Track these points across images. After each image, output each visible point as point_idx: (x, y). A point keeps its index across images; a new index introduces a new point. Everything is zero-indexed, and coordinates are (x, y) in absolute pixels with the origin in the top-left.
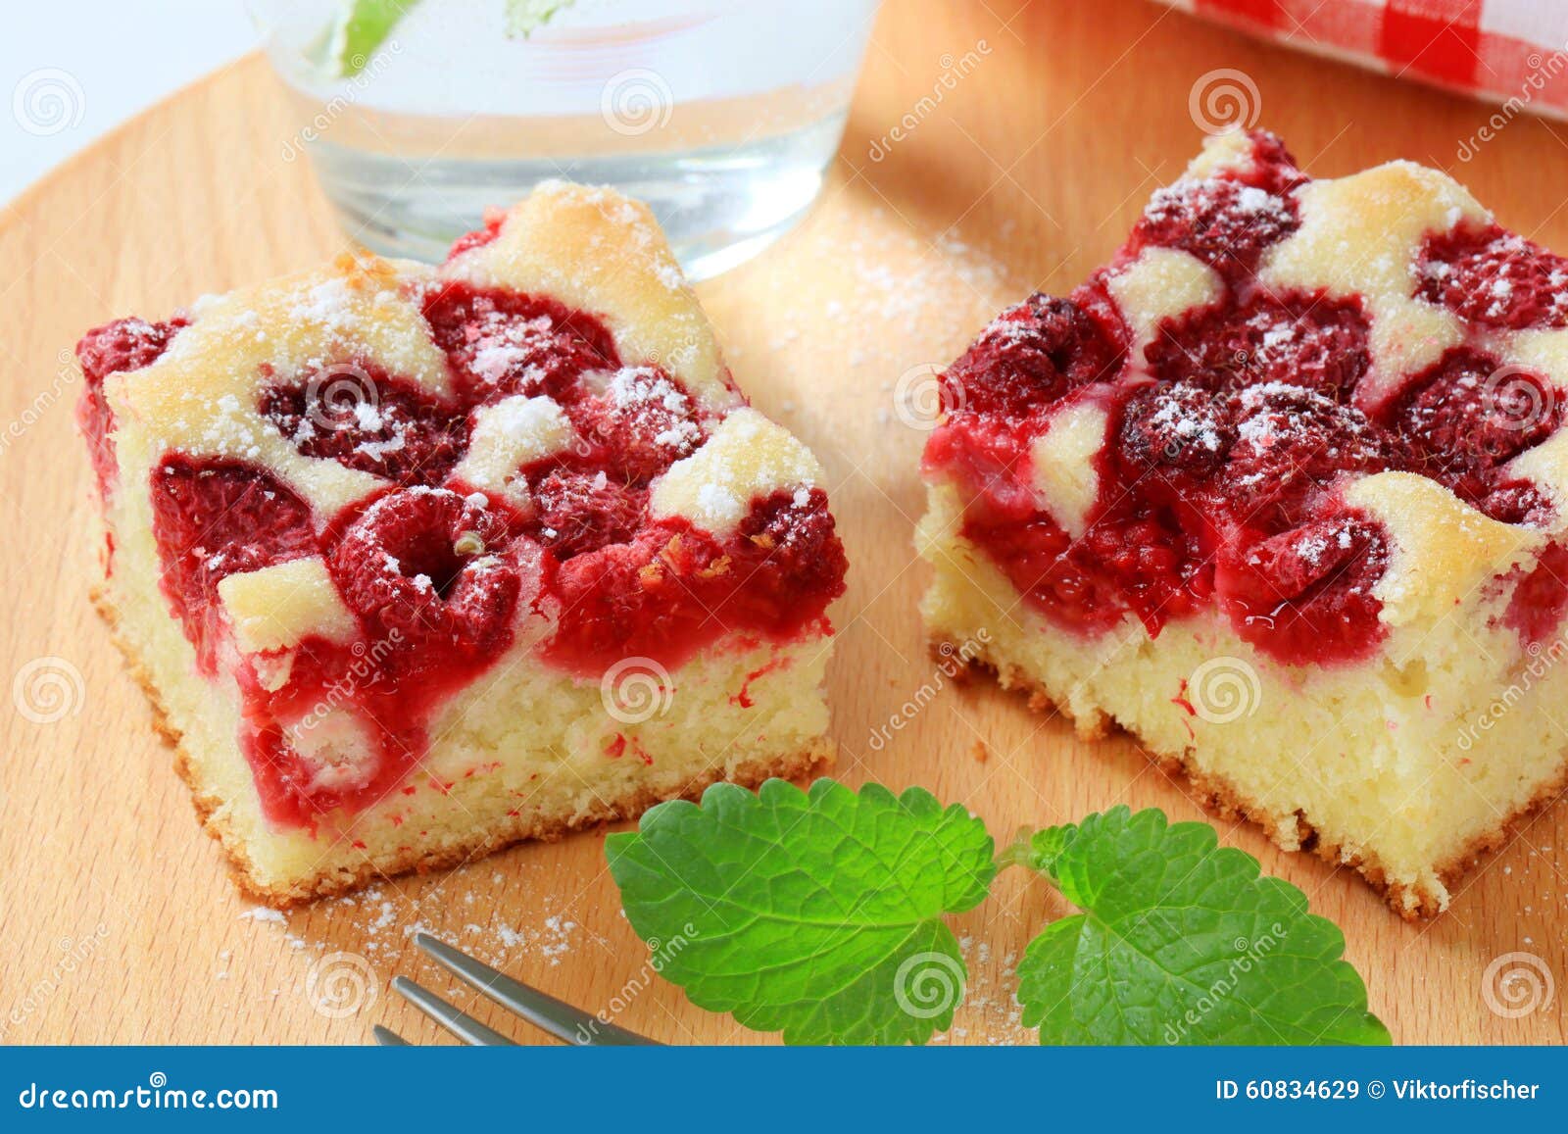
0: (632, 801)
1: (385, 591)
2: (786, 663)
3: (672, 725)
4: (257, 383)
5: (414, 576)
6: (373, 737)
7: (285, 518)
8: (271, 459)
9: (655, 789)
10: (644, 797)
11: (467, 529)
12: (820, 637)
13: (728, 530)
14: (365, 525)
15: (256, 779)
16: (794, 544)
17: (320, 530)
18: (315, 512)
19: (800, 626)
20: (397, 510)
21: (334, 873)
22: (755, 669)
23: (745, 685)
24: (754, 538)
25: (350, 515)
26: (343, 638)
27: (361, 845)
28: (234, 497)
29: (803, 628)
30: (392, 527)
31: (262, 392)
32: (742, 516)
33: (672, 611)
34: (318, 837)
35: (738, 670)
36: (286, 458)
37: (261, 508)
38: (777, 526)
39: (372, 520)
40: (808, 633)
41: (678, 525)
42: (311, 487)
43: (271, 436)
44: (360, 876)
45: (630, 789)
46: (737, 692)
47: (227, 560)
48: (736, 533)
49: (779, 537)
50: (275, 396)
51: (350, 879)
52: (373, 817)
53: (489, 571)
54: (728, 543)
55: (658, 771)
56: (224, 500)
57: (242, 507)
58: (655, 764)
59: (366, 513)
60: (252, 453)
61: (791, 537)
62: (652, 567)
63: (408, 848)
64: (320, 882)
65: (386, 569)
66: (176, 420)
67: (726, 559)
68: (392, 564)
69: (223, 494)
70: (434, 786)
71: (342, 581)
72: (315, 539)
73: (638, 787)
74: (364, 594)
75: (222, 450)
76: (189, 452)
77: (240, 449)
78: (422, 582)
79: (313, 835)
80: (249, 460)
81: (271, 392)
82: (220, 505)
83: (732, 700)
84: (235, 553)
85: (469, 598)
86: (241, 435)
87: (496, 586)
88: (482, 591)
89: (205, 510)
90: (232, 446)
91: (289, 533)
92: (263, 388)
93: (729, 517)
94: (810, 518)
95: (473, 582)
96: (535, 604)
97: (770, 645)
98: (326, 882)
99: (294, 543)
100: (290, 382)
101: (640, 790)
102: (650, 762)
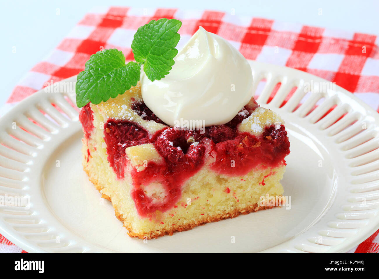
0: (233, 212)
1: (169, 151)
2: (274, 173)
3: (244, 191)
4: (131, 102)
5: (177, 147)
6: (167, 191)
7: (141, 135)
8: (136, 120)
9: (239, 209)
10: (236, 212)
11: (190, 136)
12: (283, 166)
13: (260, 135)
14: (163, 135)
15: (136, 204)
16: (277, 139)
17: (151, 137)
18: (149, 133)
19: (278, 162)
20: (171, 131)
21: (155, 231)
22: (266, 175)
23: (264, 179)
24: (267, 137)
25: (159, 133)
26: (160, 163)
27: (163, 223)
28: (127, 131)
29: (279, 163)
30: (170, 135)
31: (132, 104)
32: (263, 132)
33: (246, 157)
34: (152, 220)
35: (262, 175)
36: (140, 120)
37: (134, 133)
38: (272, 134)
39: (165, 134)
40: (280, 165)
41: (246, 134)
42: (148, 127)
43: (136, 115)
44: (162, 232)
45: (233, 209)
46: (261, 182)
47: (127, 144)
48: (262, 136)
49: (273, 137)
50: (136, 106)
51: (159, 233)
52: (166, 215)
53: (197, 145)
54: (260, 139)
55: (240, 204)
56: (124, 132)
57: (129, 133)
58: (239, 202)
59: (163, 132)
60: (131, 119)
61: (276, 137)
62: (240, 145)
63: (175, 225)
64: (152, 234)
65: (169, 145)
66: (111, 111)
67: (260, 143)
68: (171, 144)
69: (124, 130)
70: (182, 205)
71: (158, 149)
72: (149, 140)
73: (235, 208)
74: (164, 152)
75: (123, 118)
76: (115, 119)
77: (128, 118)
78: (179, 148)
79: (151, 220)
80: (131, 121)
81: (135, 105)
82: (123, 133)
83: (260, 183)
84: (129, 143)
85: (192, 152)
86: (128, 114)
87: (199, 148)
88: (195, 150)
89: (119, 134)
90: (126, 117)
91: (142, 139)
92: (133, 104)
93: (260, 132)
94: (281, 132)
95: (193, 148)
96: (210, 153)
97: (270, 168)
98: (154, 234)
99: (144, 141)
100: (139, 102)
101: (235, 209)
102: (238, 201)
